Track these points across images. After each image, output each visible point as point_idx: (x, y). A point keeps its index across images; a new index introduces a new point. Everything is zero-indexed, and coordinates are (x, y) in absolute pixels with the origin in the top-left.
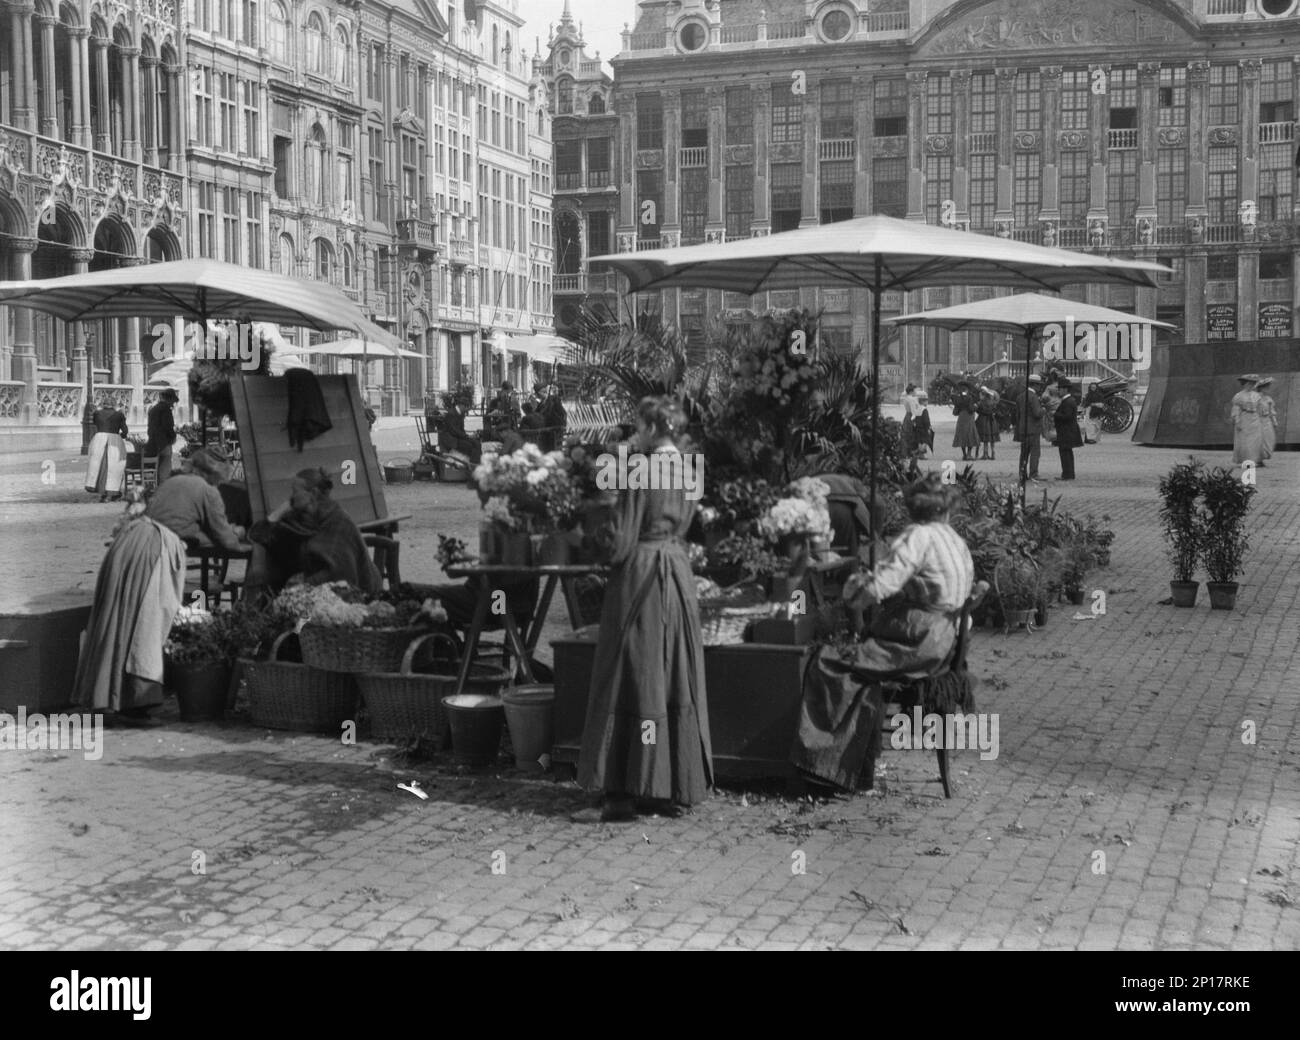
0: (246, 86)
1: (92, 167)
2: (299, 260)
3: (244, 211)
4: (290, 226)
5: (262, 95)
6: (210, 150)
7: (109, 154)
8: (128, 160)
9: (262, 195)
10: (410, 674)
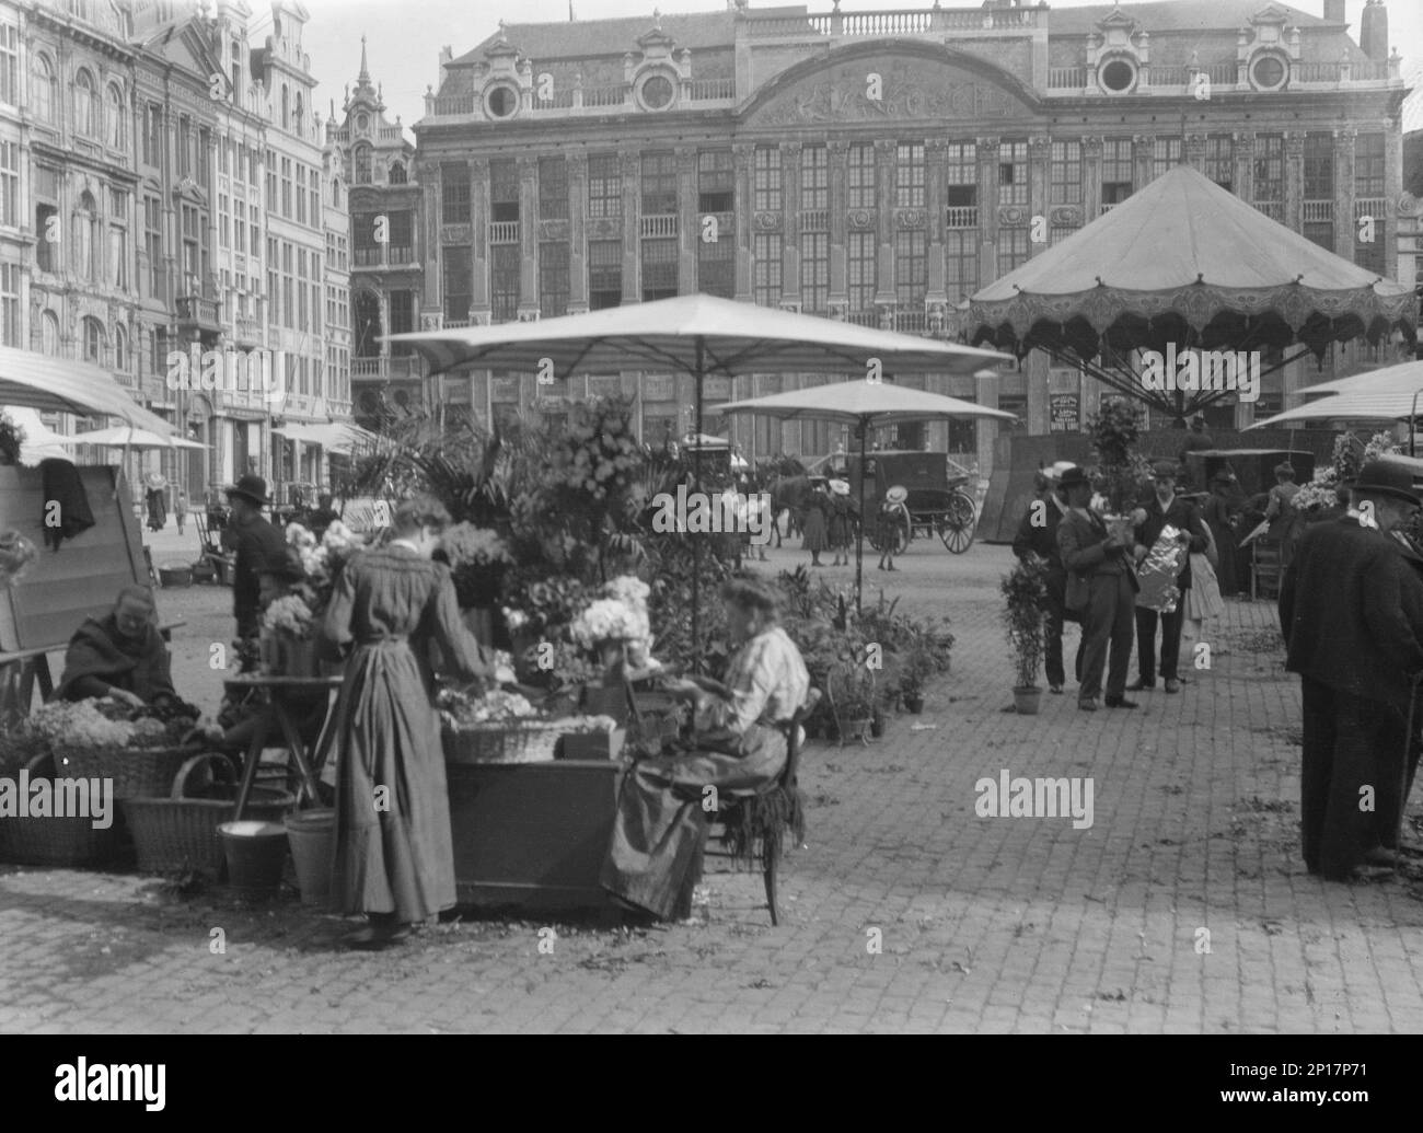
0: (4, 147)
2: (64, 339)
4: (55, 302)
5: (23, 158)
9: (21, 268)
10: (182, 800)
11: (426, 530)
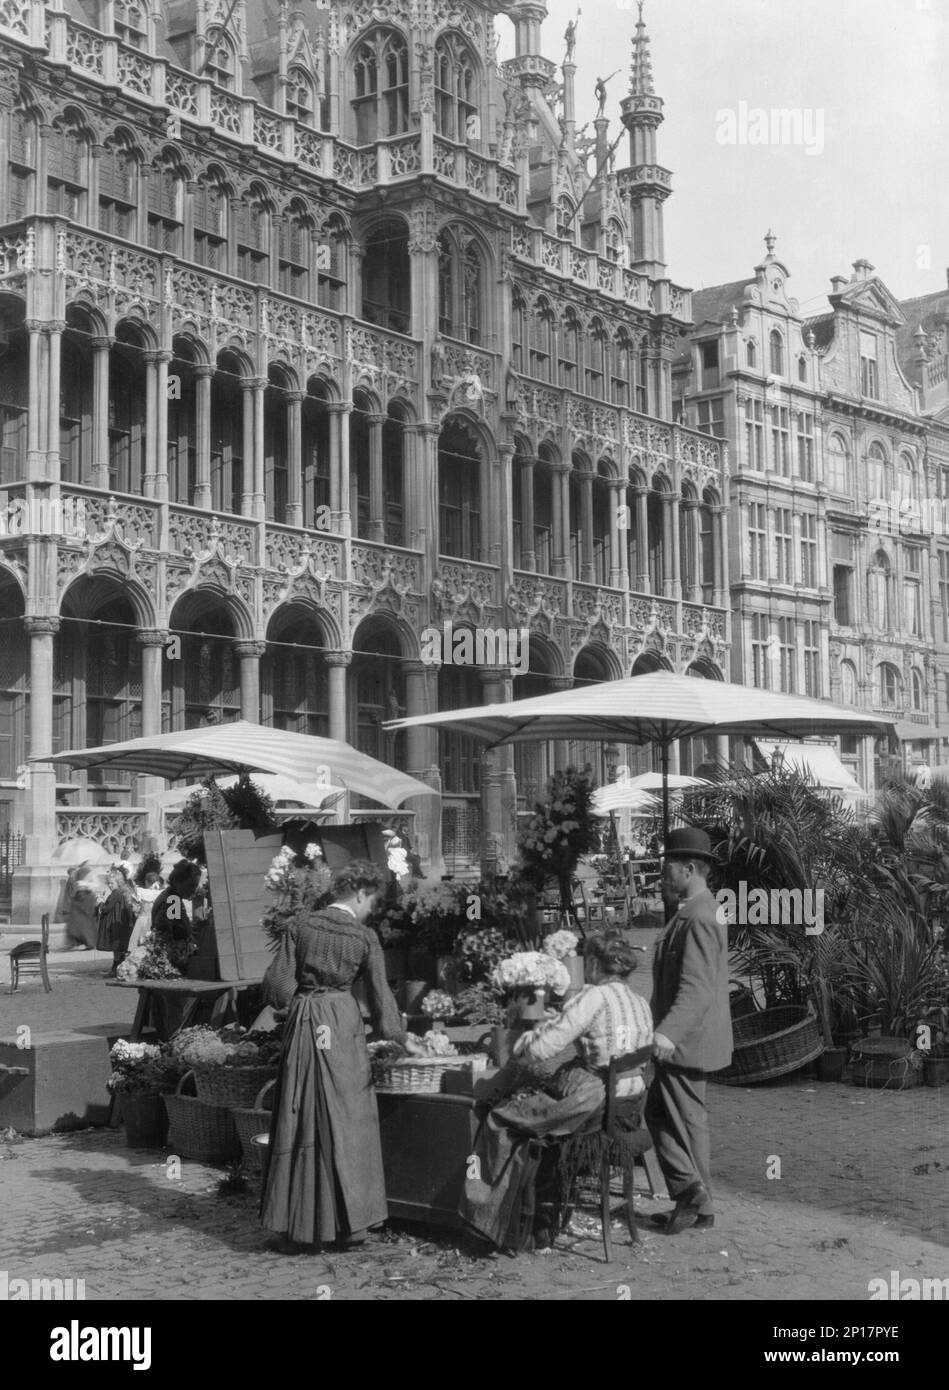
0: (803, 518)
1: (628, 608)
2: (862, 685)
3: (801, 640)
4: (852, 652)
5: (821, 527)
6: (765, 583)
7: (647, 593)
8: (669, 598)
9: (821, 623)
10: (261, 1111)
11: (361, 892)
